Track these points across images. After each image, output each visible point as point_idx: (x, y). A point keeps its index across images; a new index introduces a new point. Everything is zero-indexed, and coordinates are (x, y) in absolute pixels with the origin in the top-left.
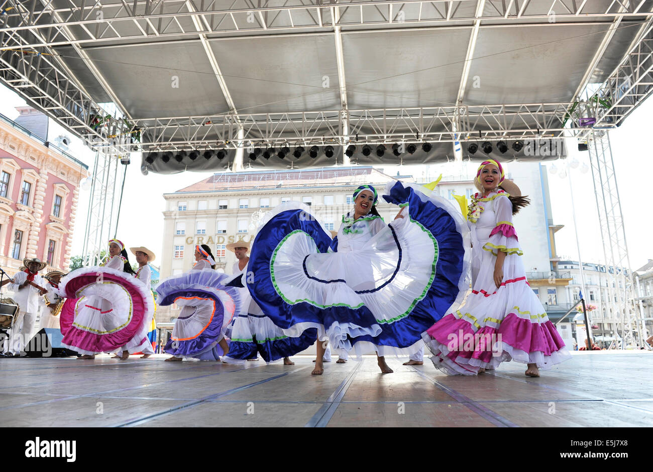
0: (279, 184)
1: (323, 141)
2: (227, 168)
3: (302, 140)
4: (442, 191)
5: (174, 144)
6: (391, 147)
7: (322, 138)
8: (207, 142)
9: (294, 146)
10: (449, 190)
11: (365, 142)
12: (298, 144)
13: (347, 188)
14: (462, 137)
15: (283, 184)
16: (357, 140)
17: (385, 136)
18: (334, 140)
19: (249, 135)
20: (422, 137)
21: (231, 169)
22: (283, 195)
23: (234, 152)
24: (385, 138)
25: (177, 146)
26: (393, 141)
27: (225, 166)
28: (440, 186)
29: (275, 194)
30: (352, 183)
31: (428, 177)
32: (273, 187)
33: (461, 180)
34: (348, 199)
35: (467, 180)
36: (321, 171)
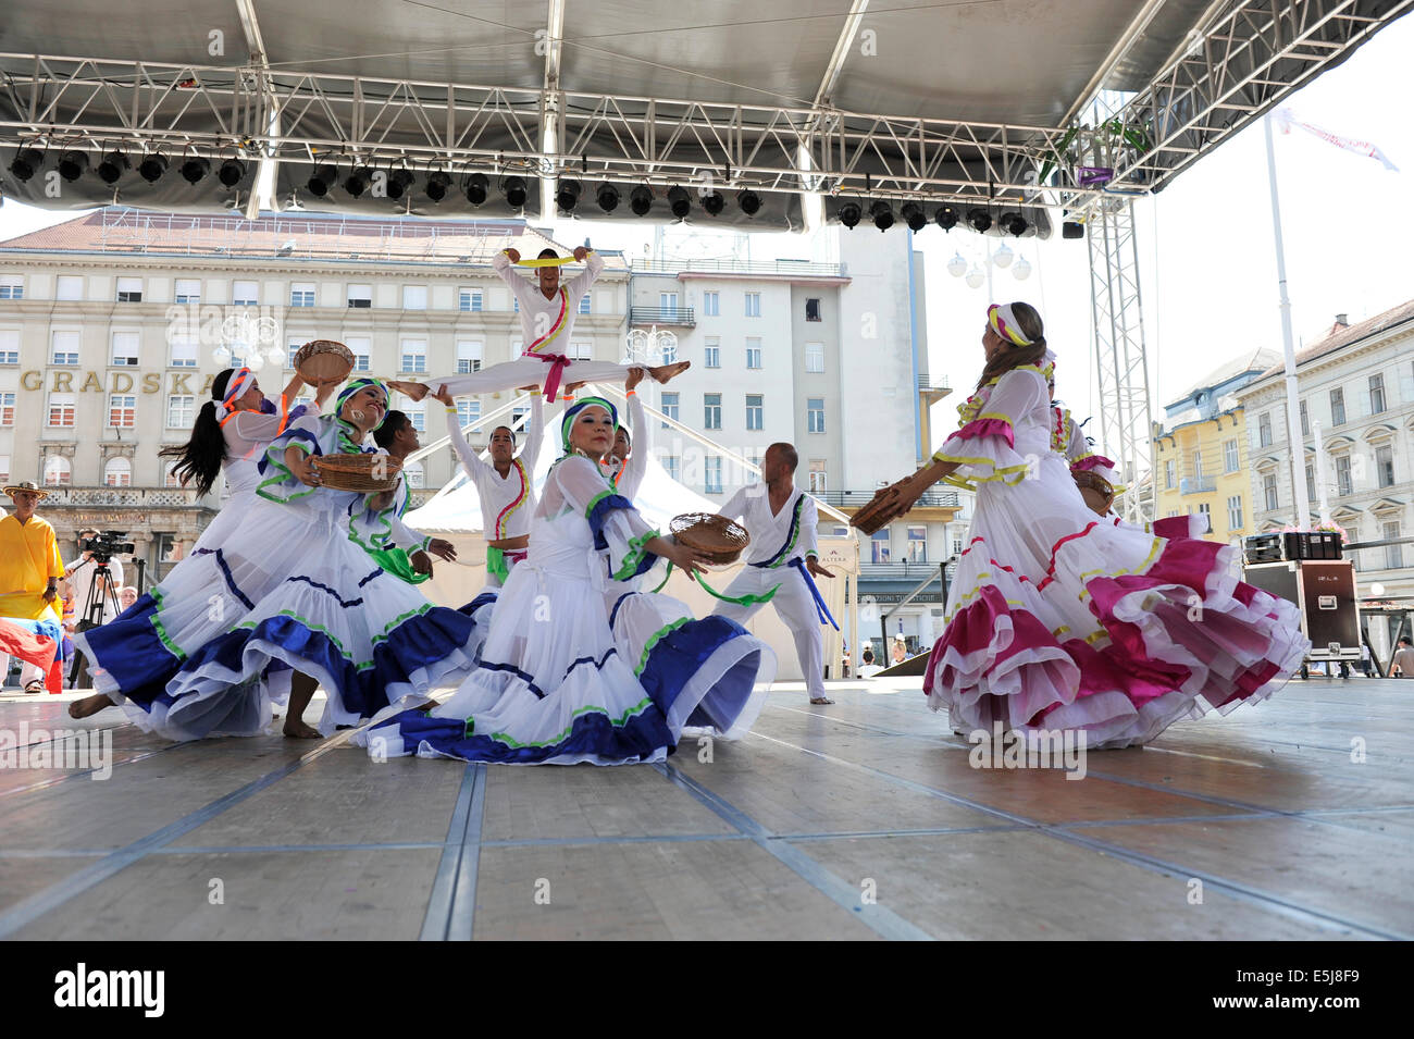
0: (284, 247)
1: (496, 164)
2: (232, 205)
3: (445, 154)
4: (691, 294)
5: (91, 132)
6: (665, 195)
7: (496, 154)
8: (187, 135)
9: (425, 169)
10: (707, 294)
11: (601, 175)
12: (436, 165)
13: (463, 272)
14: (825, 186)
15: (294, 248)
16: (585, 171)
17: (652, 165)
18: (527, 164)
19: (301, 130)
20: (737, 175)
21: (244, 211)
22: (294, 277)
23: (255, 166)
24: (651, 170)
25: (102, 139)
26: (669, 179)
27: (229, 201)
28: (686, 283)
29: (275, 271)
30: (475, 260)
31: (659, 258)
32: (270, 253)
33: (736, 272)
34: (465, 297)
35: (748, 272)
36: (398, 223)
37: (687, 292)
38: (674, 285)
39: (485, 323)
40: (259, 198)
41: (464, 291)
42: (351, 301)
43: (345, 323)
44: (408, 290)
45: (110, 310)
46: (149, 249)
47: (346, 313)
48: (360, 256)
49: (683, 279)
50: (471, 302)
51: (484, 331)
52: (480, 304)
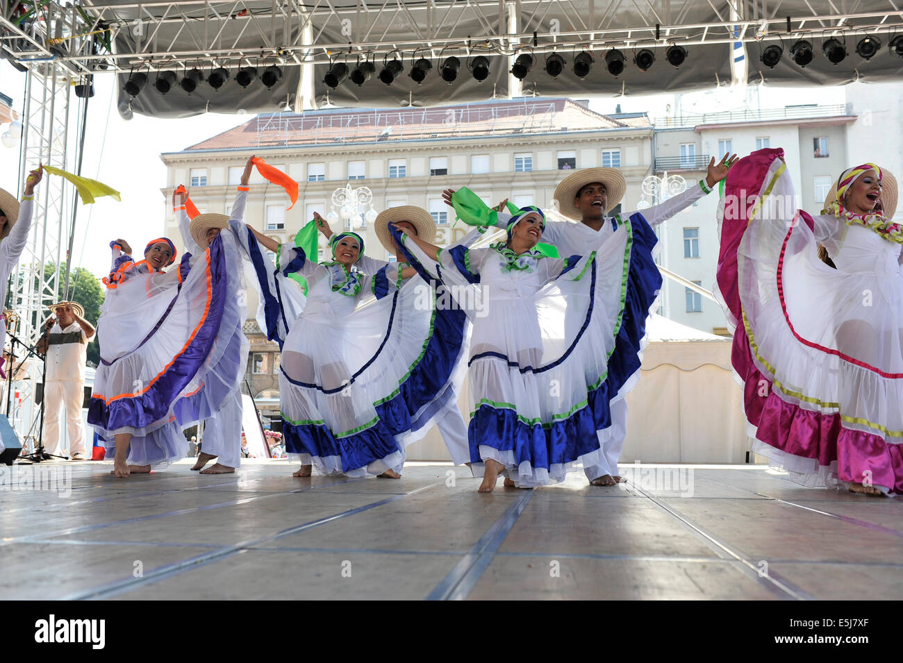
0: (383, 133)
1: (467, 48)
4: (707, 143)
5: (178, 57)
7: (465, 41)
10: (721, 142)
11: (552, 47)
13: (516, 141)
14: (749, 33)
15: (391, 134)
16: (536, 45)
18: (489, 45)
21: (293, 108)
22: (391, 156)
23: (297, 72)
24: (592, 38)
25: (184, 60)
27: (282, 103)
28: (702, 133)
29: (376, 152)
30: (526, 130)
31: (678, 115)
32: (373, 139)
33: (748, 120)
34: (519, 161)
35: (758, 120)
36: (465, 107)
37: (703, 142)
38: (691, 137)
39: (535, 180)
40: (302, 98)
41: (518, 156)
42: (432, 171)
43: (429, 188)
44: (475, 159)
45: (264, 190)
46: (290, 143)
47: (429, 180)
48: (438, 135)
49: (699, 131)
50: (524, 164)
51: (534, 187)
52: (530, 165)
